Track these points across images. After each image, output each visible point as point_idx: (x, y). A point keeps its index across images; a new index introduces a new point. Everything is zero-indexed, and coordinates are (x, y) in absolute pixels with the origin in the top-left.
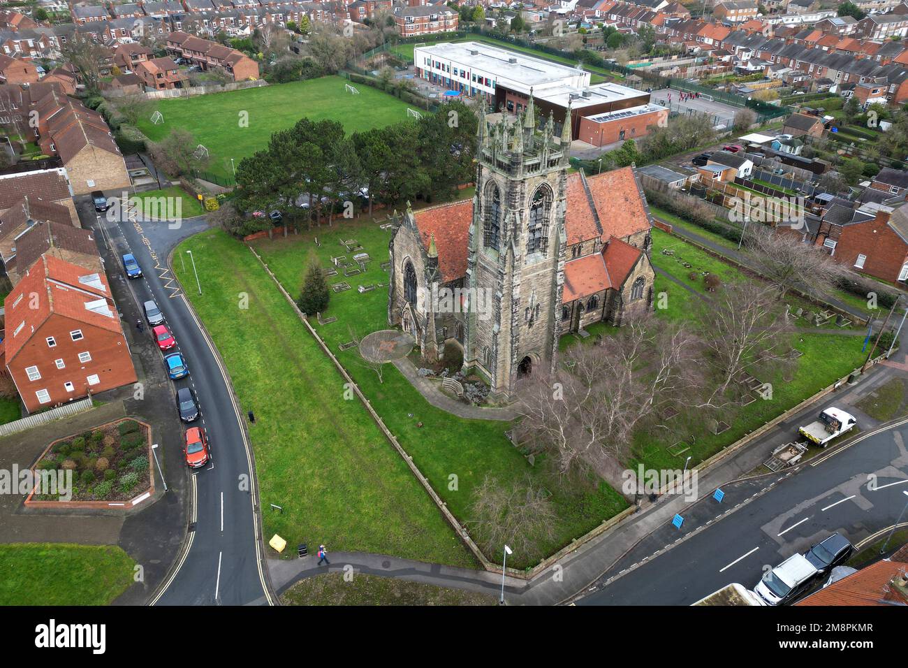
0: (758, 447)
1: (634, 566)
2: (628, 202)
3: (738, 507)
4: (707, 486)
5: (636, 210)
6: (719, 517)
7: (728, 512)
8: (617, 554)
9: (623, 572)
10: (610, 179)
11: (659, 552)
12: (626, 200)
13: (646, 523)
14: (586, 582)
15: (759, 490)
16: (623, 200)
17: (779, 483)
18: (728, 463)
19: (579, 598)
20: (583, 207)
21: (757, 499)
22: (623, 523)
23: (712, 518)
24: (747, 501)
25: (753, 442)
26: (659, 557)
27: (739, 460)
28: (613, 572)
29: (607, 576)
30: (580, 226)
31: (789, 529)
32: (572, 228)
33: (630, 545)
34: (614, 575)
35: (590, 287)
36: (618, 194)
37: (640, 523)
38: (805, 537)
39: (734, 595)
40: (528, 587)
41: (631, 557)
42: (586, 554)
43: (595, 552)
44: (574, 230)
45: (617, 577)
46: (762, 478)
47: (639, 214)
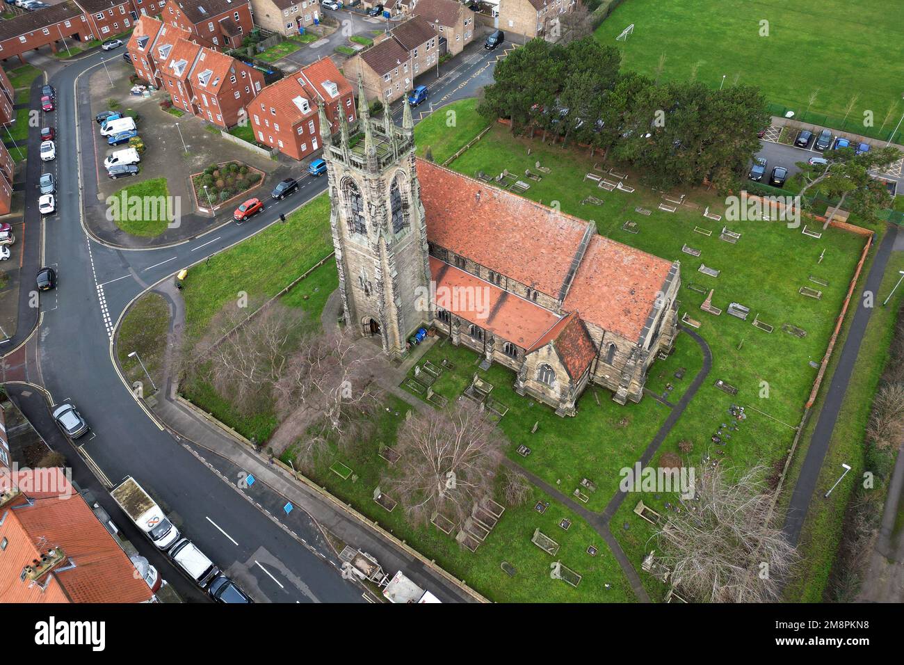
0: (372, 540)
1: (203, 460)
2: (632, 297)
3: (285, 527)
4: (301, 500)
5: (635, 312)
6: (267, 513)
7: (275, 519)
8: (210, 447)
9: (196, 454)
10: (630, 258)
11: (219, 474)
12: (632, 292)
13: (245, 459)
14: (182, 432)
15: (310, 543)
16: (628, 289)
17: (327, 563)
18: (337, 513)
19: (169, 431)
20: (563, 259)
21: (300, 543)
22: (242, 444)
23: (264, 507)
24: (294, 534)
25: (378, 535)
26: (215, 475)
27: (344, 523)
28: (194, 447)
29: (191, 444)
30: (543, 273)
31: (265, 570)
32: (533, 268)
33: (221, 453)
34: (192, 448)
35: (508, 332)
36: (626, 279)
37: (244, 455)
38: (259, 584)
39: (145, 507)
40: (172, 401)
41: (210, 455)
42: (206, 426)
43: (209, 431)
44: (534, 272)
45: (191, 451)
46: (328, 546)
47: (635, 318)
